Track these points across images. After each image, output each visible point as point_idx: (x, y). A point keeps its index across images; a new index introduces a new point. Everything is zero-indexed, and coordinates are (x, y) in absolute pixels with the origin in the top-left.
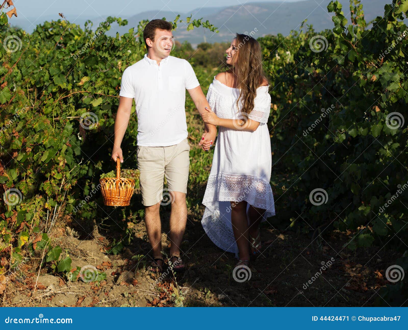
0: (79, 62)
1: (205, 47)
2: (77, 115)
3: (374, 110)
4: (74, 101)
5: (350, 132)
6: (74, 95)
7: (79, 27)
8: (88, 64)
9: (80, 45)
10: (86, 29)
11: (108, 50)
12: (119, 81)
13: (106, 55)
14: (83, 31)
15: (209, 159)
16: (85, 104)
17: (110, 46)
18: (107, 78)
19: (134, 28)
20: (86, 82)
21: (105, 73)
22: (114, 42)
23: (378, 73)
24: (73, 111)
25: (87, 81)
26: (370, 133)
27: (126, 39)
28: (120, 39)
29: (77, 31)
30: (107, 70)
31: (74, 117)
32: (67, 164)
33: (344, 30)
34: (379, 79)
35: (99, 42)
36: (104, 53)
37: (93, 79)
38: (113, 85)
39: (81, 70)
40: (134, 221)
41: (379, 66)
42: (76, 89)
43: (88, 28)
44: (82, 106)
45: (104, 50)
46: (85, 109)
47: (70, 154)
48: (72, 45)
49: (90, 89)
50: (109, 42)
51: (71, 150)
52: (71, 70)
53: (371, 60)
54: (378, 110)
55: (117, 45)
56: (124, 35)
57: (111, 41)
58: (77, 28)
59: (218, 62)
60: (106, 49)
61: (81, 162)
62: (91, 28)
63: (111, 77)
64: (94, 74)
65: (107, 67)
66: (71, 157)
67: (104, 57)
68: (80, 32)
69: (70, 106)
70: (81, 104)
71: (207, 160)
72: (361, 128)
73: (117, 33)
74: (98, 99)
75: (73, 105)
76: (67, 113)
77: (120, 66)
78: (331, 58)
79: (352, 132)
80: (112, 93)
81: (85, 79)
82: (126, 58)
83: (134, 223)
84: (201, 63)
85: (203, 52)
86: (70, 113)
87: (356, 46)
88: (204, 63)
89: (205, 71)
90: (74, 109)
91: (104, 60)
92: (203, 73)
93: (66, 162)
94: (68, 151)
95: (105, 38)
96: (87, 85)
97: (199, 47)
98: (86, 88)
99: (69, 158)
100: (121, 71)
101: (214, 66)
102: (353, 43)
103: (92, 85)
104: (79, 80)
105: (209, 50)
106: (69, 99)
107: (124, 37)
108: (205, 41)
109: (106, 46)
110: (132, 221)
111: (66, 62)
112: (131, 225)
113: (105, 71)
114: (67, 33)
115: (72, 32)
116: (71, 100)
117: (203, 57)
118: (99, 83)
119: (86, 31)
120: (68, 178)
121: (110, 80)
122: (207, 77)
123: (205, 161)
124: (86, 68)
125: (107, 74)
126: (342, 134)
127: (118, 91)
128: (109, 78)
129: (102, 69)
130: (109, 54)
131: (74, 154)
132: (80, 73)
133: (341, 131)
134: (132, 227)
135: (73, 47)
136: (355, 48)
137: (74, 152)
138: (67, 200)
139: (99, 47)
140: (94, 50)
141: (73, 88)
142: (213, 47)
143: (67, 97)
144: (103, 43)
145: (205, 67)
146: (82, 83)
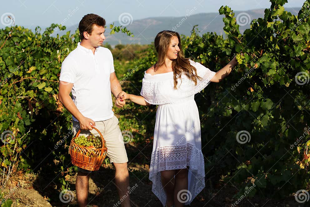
0: (28, 56)
1: (120, 47)
2: (27, 95)
3: (250, 91)
4: (25, 85)
5: (235, 108)
6: (25, 80)
7: (31, 31)
8: (35, 57)
9: (29, 43)
10: (36, 33)
11: (51, 47)
12: (60, 70)
13: (49, 51)
14: (34, 33)
15: (125, 126)
16: (33, 87)
17: (52, 44)
18: (51, 68)
19: (70, 31)
20: (33, 71)
21: (49, 64)
22: (55, 40)
23: (259, 62)
24: (23, 93)
25: (34, 69)
26: (251, 109)
27: (64, 39)
28: (60, 39)
29: (29, 34)
30: (51, 62)
31: (24, 97)
32: (19, 132)
33: (232, 29)
34: (260, 67)
35: (44, 41)
36: (48, 49)
37: (39, 68)
38: (55, 73)
39: (30, 61)
40: (70, 174)
41: (260, 56)
42: (26, 76)
43: (38, 32)
44: (32, 89)
45: (47, 47)
46: (32, 91)
47: (22, 124)
48: (24, 43)
49: (36, 76)
50: (51, 41)
51: (22, 122)
52: (23, 62)
53: (253, 52)
54: (252, 90)
55: (57, 43)
56: (63, 36)
57: (53, 40)
58: (30, 32)
59: (129, 57)
60: (49, 46)
61: (29, 131)
62: (40, 32)
63: (54, 67)
64: (40, 65)
65: (51, 60)
66: (22, 127)
67: (48, 52)
68: (31, 35)
69: (21, 89)
70: (31, 87)
71: (124, 126)
72: (244, 105)
73: (58, 34)
74: (43, 83)
75: (24, 88)
76: (20, 94)
77: (59, 58)
78: (221, 50)
79: (236, 108)
80: (53, 79)
81: (32, 68)
82: (64, 52)
83: (71, 175)
84: (118, 58)
85: (119, 51)
86: (22, 94)
87: (241, 41)
88: (120, 58)
89: (121, 64)
90: (24, 91)
91: (48, 54)
92: (119, 65)
93: (19, 131)
94: (20, 122)
95: (48, 38)
96: (34, 73)
97: (116, 47)
98: (33, 75)
99: (21, 128)
100: (60, 62)
101: (126, 60)
102: (239, 39)
103: (38, 73)
104: (28, 69)
105: (123, 50)
106: (21, 83)
107: (63, 38)
108: (120, 43)
109: (49, 44)
110: (69, 174)
111: (19, 55)
112: (68, 177)
113: (49, 62)
114: (22, 35)
115: (26, 34)
116: (22, 84)
117: (119, 54)
118: (43, 71)
119: (36, 34)
120: (19, 144)
121: (53, 69)
122: (122, 67)
123: (122, 127)
124: (34, 60)
125: (51, 65)
126: (229, 109)
127: (58, 77)
128: (53, 68)
129: (47, 62)
130: (51, 49)
131: (25, 125)
132: (29, 64)
133: (229, 108)
134: (69, 178)
135: (24, 44)
136: (241, 42)
137: (25, 123)
138: (20, 159)
139: (44, 44)
140: (40, 47)
141: (24, 75)
142: (125, 47)
143: (19, 82)
144: (47, 42)
145: (120, 60)
146: (31, 71)
